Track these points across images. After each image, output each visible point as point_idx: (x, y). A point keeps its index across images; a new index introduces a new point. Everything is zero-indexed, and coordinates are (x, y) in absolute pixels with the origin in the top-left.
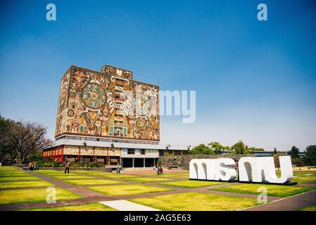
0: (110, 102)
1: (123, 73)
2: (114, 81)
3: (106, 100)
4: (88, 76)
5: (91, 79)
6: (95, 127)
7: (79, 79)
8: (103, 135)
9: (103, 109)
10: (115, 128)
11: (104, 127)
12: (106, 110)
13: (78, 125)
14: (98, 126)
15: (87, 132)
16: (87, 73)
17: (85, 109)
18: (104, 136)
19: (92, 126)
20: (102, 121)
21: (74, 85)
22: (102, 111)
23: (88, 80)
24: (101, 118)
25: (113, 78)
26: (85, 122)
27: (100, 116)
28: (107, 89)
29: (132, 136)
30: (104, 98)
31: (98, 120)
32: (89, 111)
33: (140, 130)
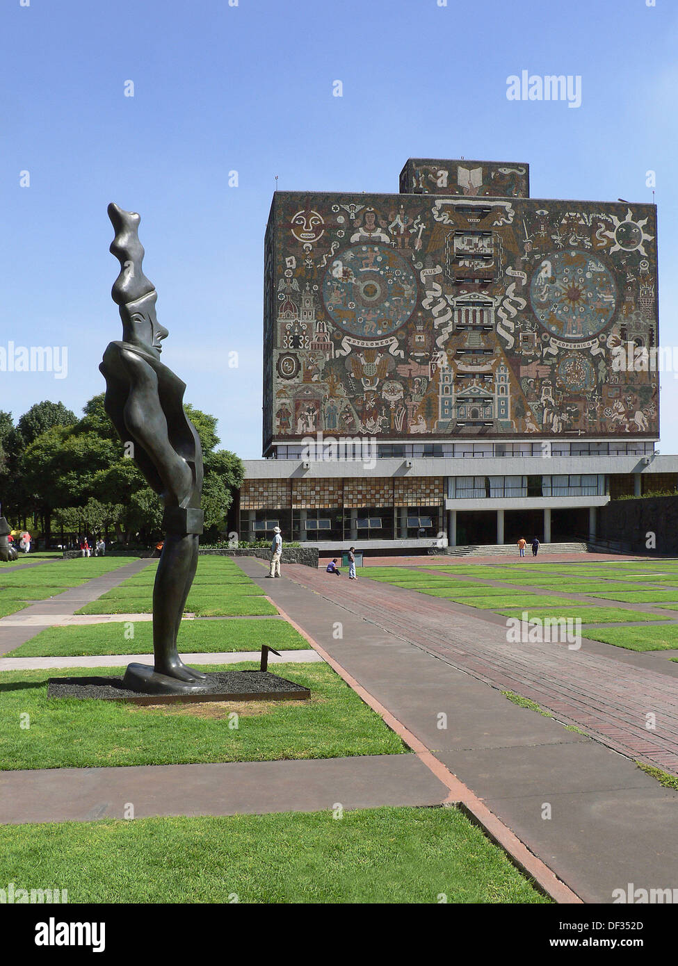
0: (435, 303)
1: (486, 177)
2: (445, 219)
3: (421, 297)
4: (341, 220)
5: (351, 229)
6: (382, 404)
7: (307, 239)
8: (413, 430)
9: (410, 333)
10: (461, 400)
11: (417, 400)
12: (420, 338)
13: (318, 404)
14: (392, 398)
15: (352, 425)
16: (335, 208)
17: (338, 346)
18: (418, 436)
19: (371, 404)
20: (407, 383)
21: (291, 262)
22: (403, 345)
23: (341, 234)
24: (403, 371)
25: (445, 208)
26: (341, 391)
27: (398, 360)
28: (421, 256)
29: (532, 427)
30: (408, 290)
31: (394, 376)
32: (355, 349)
33: (567, 400)
